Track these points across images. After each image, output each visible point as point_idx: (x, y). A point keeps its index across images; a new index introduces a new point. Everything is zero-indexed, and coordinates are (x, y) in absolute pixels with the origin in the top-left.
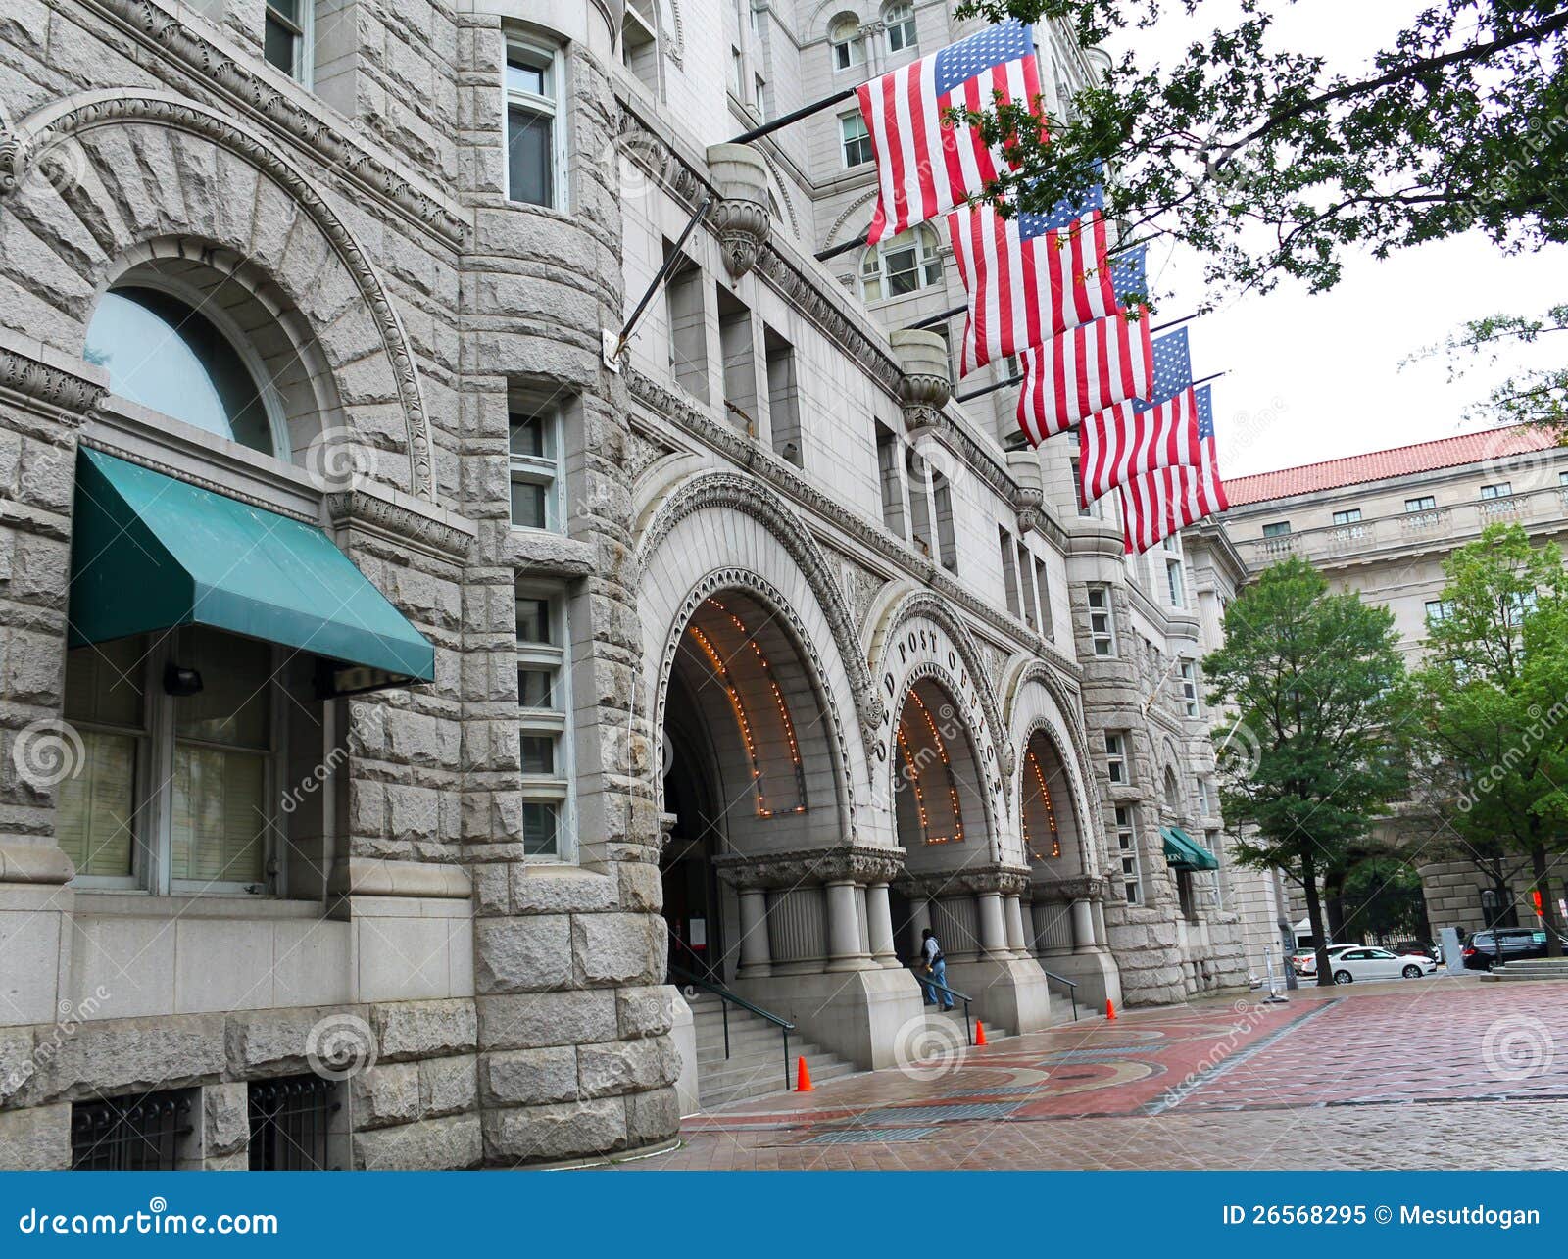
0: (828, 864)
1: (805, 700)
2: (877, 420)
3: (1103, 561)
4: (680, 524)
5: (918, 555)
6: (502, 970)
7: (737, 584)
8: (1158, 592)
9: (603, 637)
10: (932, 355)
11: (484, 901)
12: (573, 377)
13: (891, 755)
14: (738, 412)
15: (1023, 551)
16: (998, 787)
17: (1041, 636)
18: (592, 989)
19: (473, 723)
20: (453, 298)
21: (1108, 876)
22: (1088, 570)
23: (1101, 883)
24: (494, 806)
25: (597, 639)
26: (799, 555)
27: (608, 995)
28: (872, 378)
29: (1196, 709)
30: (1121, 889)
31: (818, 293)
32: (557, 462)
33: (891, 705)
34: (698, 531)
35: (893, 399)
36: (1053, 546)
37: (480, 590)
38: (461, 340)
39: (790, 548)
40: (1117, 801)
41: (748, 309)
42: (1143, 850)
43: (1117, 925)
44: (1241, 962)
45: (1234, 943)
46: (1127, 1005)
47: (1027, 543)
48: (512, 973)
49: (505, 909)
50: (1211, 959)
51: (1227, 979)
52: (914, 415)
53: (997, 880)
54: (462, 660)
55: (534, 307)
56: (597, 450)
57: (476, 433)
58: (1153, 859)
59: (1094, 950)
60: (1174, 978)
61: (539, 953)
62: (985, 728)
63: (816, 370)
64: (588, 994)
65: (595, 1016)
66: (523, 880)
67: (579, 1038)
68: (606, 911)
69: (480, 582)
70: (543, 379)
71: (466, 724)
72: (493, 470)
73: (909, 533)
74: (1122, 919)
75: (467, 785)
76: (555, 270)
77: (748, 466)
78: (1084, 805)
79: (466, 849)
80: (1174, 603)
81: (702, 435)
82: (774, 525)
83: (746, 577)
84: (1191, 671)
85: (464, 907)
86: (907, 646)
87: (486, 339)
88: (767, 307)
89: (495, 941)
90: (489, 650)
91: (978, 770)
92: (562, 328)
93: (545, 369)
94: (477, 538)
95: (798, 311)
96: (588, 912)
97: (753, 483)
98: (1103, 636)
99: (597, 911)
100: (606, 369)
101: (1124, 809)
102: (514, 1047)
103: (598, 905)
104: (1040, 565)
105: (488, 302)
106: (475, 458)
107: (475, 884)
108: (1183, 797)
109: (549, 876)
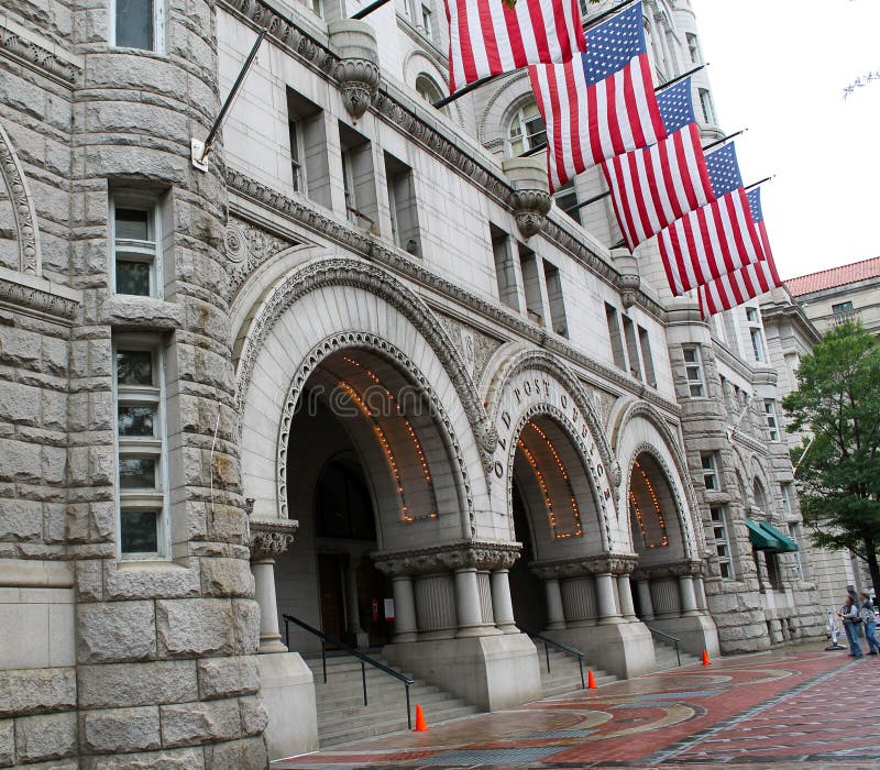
0: (455, 556)
1: (431, 432)
2: (491, 224)
3: (693, 328)
4: (303, 298)
5: (531, 323)
6: (96, 645)
7: (360, 343)
8: (744, 351)
9: (189, 377)
10: (535, 175)
11: (81, 590)
12: (163, 175)
13: (507, 472)
14: (361, 216)
15: (627, 322)
16: (607, 495)
17: (644, 382)
18: (174, 660)
19: (77, 449)
20: (65, 122)
21: (707, 559)
22: (681, 335)
23: (701, 564)
24: (91, 515)
25: (182, 379)
26: (418, 322)
27: (190, 665)
28: (486, 194)
29: (778, 435)
30: (717, 568)
31: (431, 129)
32: (156, 243)
33: (508, 435)
34: (321, 305)
35: (506, 209)
36: (653, 318)
37: (83, 344)
38: (72, 153)
39: (410, 316)
40: (711, 504)
41: (369, 141)
42: (732, 539)
43: (714, 595)
44: (819, 619)
45: (814, 604)
46: (723, 653)
47: (630, 316)
48: (104, 647)
49: (99, 596)
50: (795, 617)
51: (809, 631)
52: (524, 220)
53: (608, 564)
54: (68, 399)
55: (130, 124)
56: (185, 231)
57: (82, 223)
58: (740, 545)
59: (697, 613)
60: (759, 632)
61: (126, 631)
62: (596, 451)
63: (433, 185)
64: (170, 665)
65: (176, 681)
66: (114, 572)
67: (162, 700)
68: (188, 596)
69: (83, 337)
70: (138, 178)
71: (70, 449)
72: (94, 250)
73: (523, 306)
74: (718, 590)
75: (71, 498)
76: (147, 95)
77: (369, 255)
78: (685, 507)
79: (69, 548)
80: (757, 359)
81: (324, 232)
82: (394, 299)
83: (367, 339)
84: (773, 407)
85: (66, 595)
86: (522, 391)
87: (91, 151)
88: (385, 139)
89: (90, 622)
90: (89, 391)
91: (590, 483)
92: (154, 139)
93: (138, 170)
94: (82, 304)
95: (416, 143)
96: (169, 598)
97: (371, 267)
98: (696, 382)
99: (178, 597)
100: (195, 169)
101: (717, 510)
102: (106, 707)
103: (180, 592)
104: (643, 332)
105: (93, 123)
106: (81, 242)
107: (76, 577)
108: (769, 499)
109: (137, 570)
